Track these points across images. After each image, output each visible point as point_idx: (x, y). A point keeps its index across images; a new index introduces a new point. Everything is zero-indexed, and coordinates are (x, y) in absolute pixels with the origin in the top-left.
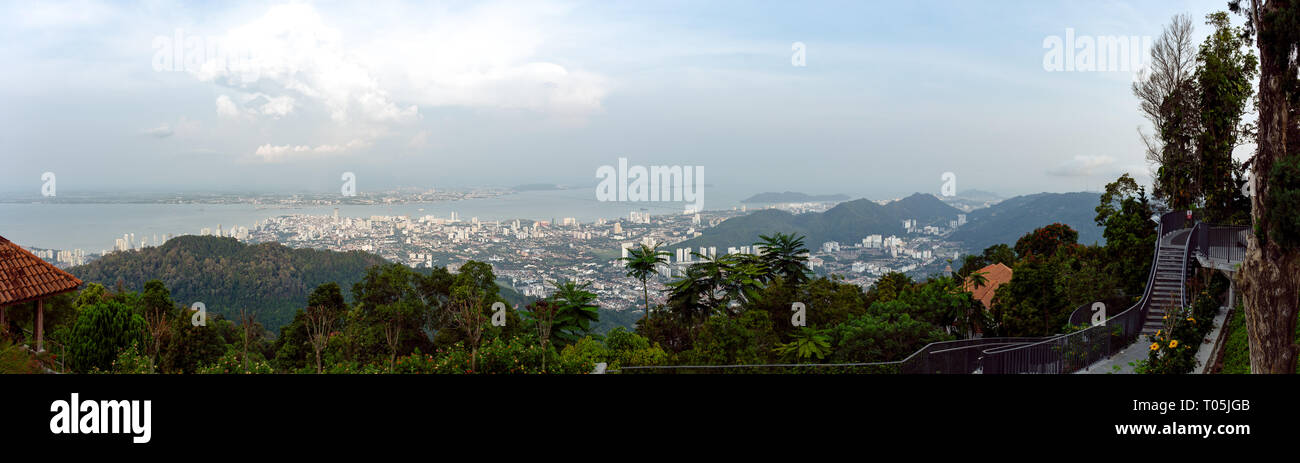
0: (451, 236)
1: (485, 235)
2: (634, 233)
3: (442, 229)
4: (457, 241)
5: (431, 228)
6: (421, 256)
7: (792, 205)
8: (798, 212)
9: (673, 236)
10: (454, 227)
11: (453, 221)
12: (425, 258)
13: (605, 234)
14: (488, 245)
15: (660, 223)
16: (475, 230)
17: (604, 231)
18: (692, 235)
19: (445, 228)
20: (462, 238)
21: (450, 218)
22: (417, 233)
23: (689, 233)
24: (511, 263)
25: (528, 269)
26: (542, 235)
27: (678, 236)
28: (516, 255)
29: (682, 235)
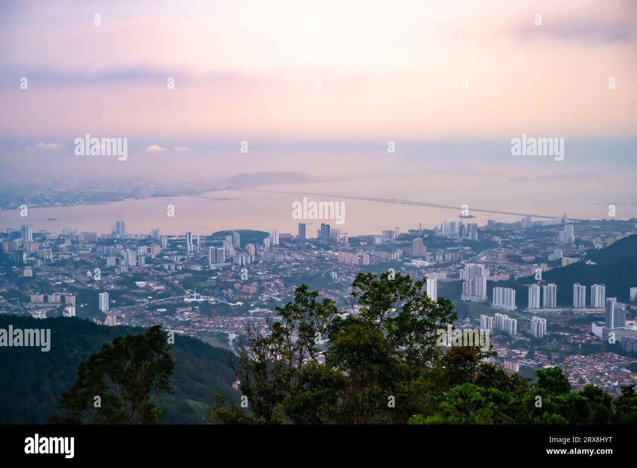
0: (110, 261)
1: (176, 259)
4: (124, 269)
5: (71, 249)
6: (54, 298)
9: (522, 262)
12: (63, 299)
14: (182, 277)
17: (391, 251)
18: (559, 262)
19: (99, 249)
20: (132, 263)
22: (45, 258)
24: (225, 306)
25: (255, 314)
26: (280, 258)
29: (538, 261)
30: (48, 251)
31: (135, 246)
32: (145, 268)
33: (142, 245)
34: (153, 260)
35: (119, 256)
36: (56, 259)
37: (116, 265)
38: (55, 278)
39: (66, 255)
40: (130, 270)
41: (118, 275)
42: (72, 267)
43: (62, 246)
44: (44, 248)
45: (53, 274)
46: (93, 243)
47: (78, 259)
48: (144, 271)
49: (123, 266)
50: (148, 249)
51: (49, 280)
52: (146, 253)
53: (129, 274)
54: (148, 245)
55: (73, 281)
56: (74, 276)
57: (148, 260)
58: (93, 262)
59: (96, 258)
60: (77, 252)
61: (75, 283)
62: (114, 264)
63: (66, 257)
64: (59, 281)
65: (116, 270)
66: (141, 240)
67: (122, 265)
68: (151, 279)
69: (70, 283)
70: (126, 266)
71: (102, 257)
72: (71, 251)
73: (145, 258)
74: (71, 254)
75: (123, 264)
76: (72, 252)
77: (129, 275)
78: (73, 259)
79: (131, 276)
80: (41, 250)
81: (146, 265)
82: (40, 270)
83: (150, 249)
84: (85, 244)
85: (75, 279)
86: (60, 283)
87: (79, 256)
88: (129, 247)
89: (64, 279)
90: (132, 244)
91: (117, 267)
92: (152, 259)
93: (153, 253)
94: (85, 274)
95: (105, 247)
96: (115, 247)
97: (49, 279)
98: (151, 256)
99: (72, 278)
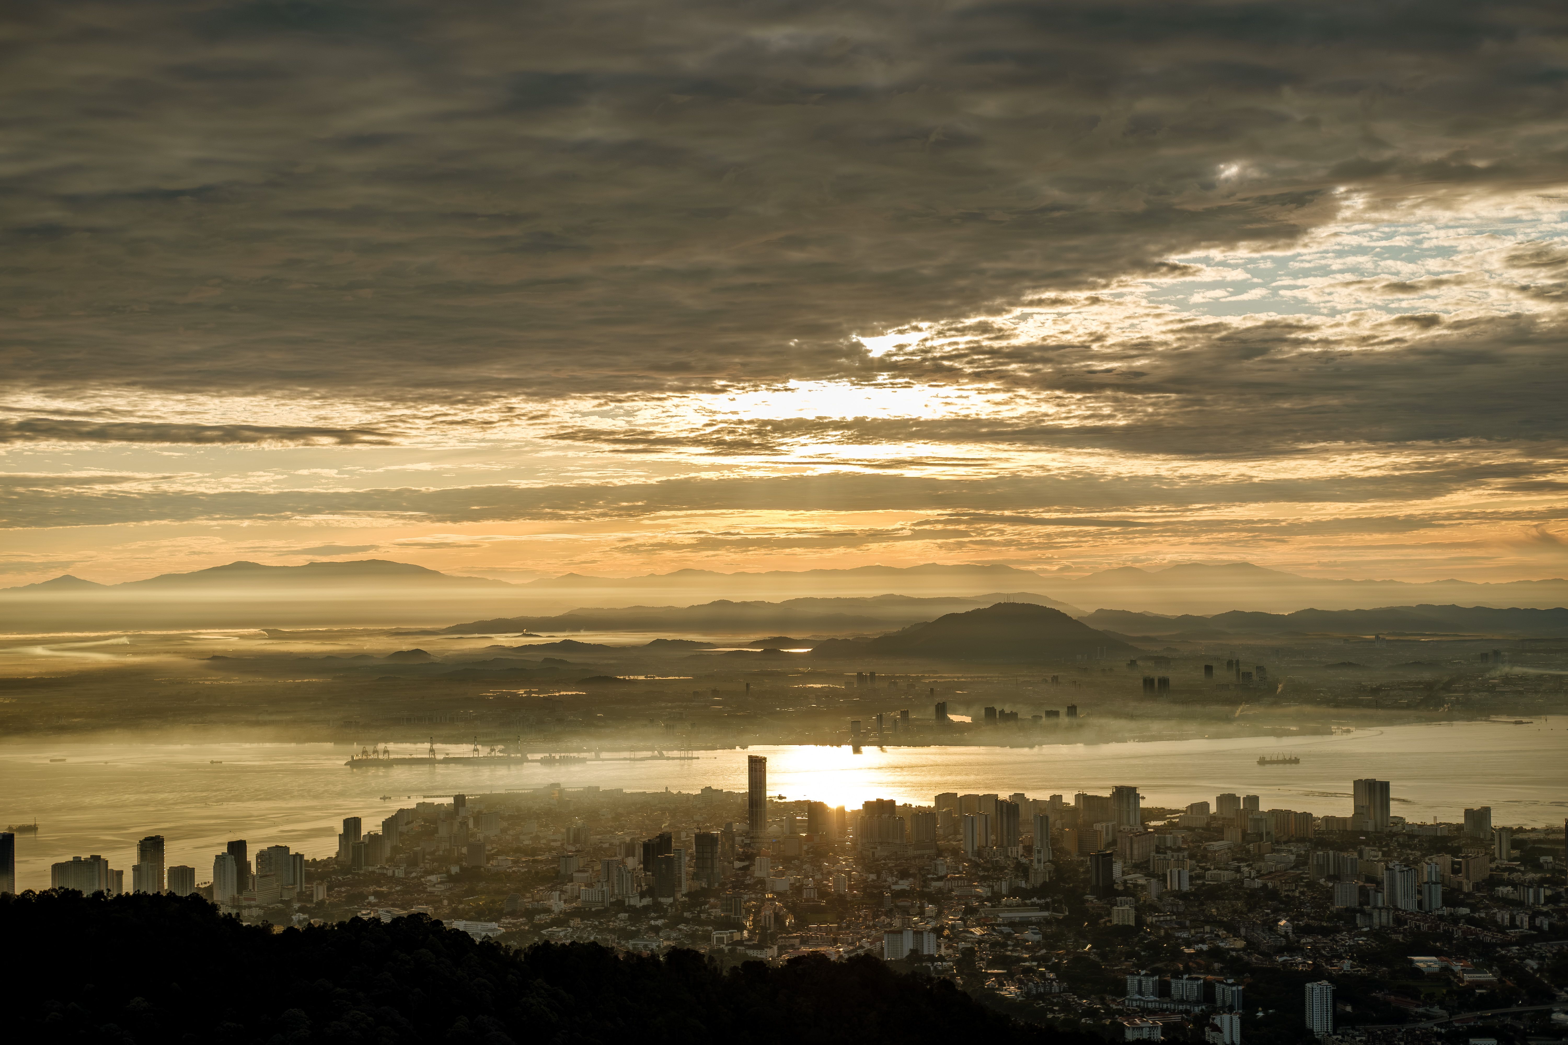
0: (1344, 895)
5: (1241, 855)
6: (1185, 988)
12: (1209, 992)
14: (1550, 949)
30: (1178, 860)
31: (1418, 854)
32: (1441, 918)
33: (1438, 851)
34: (1469, 895)
35: (1370, 879)
36: (1199, 882)
37: (1361, 904)
38: (1193, 931)
39: (1226, 872)
40: (1399, 921)
41: (1365, 934)
42: (1239, 904)
43: (1216, 845)
44: (1170, 848)
45: (1188, 923)
46: (1301, 840)
47: (1258, 883)
48: (1438, 927)
49: (1380, 909)
50: (1453, 863)
51: (1179, 938)
52: (1448, 873)
53: (1396, 932)
54: (1455, 852)
55: (1240, 944)
56: (1243, 931)
57: (1451, 897)
58: (1297, 894)
59: (1308, 885)
60: (1257, 865)
61: (1244, 949)
62: (1353, 901)
63: (1227, 876)
64: (1203, 941)
65: (1358, 922)
66: (1436, 837)
67: (1375, 907)
68: (1462, 950)
69: (1233, 950)
70: (1388, 909)
71: (1322, 881)
72: (1240, 860)
73: (1443, 893)
74: (1238, 870)
75: (1380, 904)
76: (1242, 864)
77: (1394, 937)
78: (1243, 883)
79: (1400, 938)
80: (1162, 856)
81: (1446, 911)
82: (1153, 908)
83: (1459, 863)
84: (1278, 842)
85: (1245, 938)
86: (1205, 947)
87: (1260, 875)
88: (1398, 858)
89: (1217, 935)
90: (1409, 847)
91: (1363, 912)
92: (1465, 894)
93: (1468, 878)
94: (1271, 926)
95: (1331, 853)
96: (1361, 855)
97: (1179, 934)
98: (1460, 883)
99: (1237, 935)
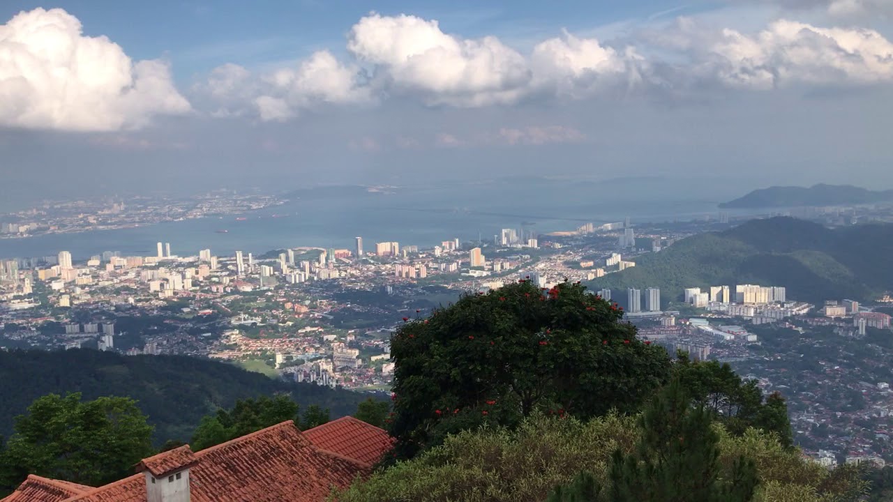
0: (155, 286)
1: (226, 280)
2: (507, 266)
3: (138, 274)
4: (169, 293)
6: (90, 327)
7: (829, 209)
8: (841, 223)
9: (580, 268)
10: (162, 270)
11: (160, 257)
12: (100, 328)
13: (453, 267)
14: (230, 298)
15: (558, 246)
16: (204, 271)
17: (449, 262)
18: (617, 266)
19: (144, 273)
20: (179, 287)
21: (156, 255)
22: (83, 287)
23: (610, 262)
24: (275, 327)
25: (305, 334)
26: (335, 274)
27: (590, 268)
28: (285, 312)
29: (596, 266)
32: (191, 291)
33: (190, 267)
35: (164, 280)
36: (97, 286)
37: (161, 289)
38: (94, 306)
39: (107, 282)
40: (175, 294)
41: (162, 300)
42: (113, 294)
46: (138, 267)
47: (120, 285)
48: (189, 294)
49: (168, 290)
50: (196, 271)
52: (194, 275)
55: (113, 308)
57: (195, 283)
58: (136, 287)
59: (140, 283)
60: (120, 278)
62: (158, 288)
65: (160, 295)
66: (190, 262)
70: (171, 290)
71: (146, 282)
73: (192, 281)
74: (112, 280)
76: (114, 278)
77: (174, 300)
78: (114, 285)
80: (80, 277)
81: (193, 288)
82: (77, 299)
84: (128, 269)
86: (98, 311)
87: (121, 282)
89: (104, 306)
91: (161, 292)
92: (200, 282)
93: (201, 275)
98: (198, 278)
